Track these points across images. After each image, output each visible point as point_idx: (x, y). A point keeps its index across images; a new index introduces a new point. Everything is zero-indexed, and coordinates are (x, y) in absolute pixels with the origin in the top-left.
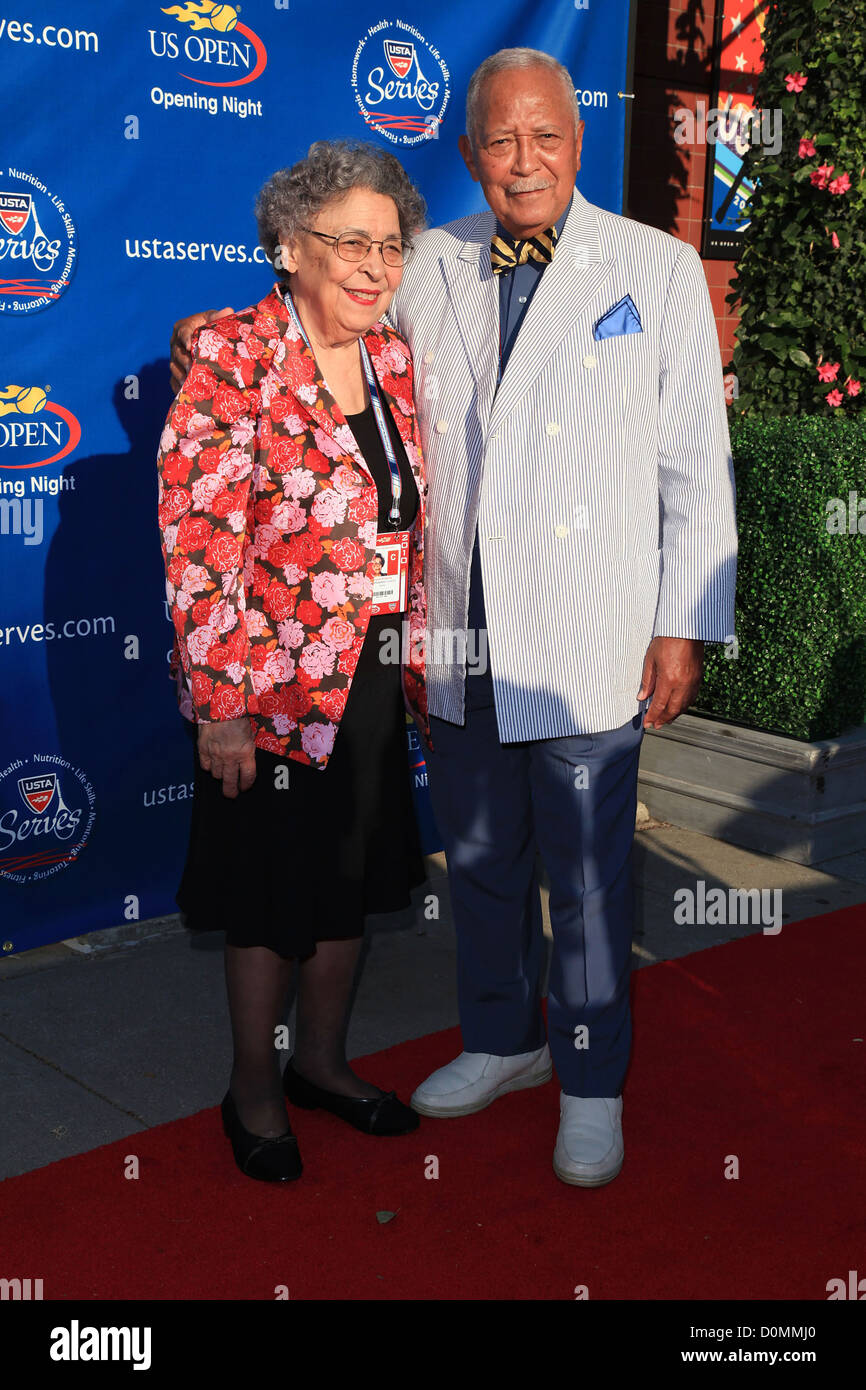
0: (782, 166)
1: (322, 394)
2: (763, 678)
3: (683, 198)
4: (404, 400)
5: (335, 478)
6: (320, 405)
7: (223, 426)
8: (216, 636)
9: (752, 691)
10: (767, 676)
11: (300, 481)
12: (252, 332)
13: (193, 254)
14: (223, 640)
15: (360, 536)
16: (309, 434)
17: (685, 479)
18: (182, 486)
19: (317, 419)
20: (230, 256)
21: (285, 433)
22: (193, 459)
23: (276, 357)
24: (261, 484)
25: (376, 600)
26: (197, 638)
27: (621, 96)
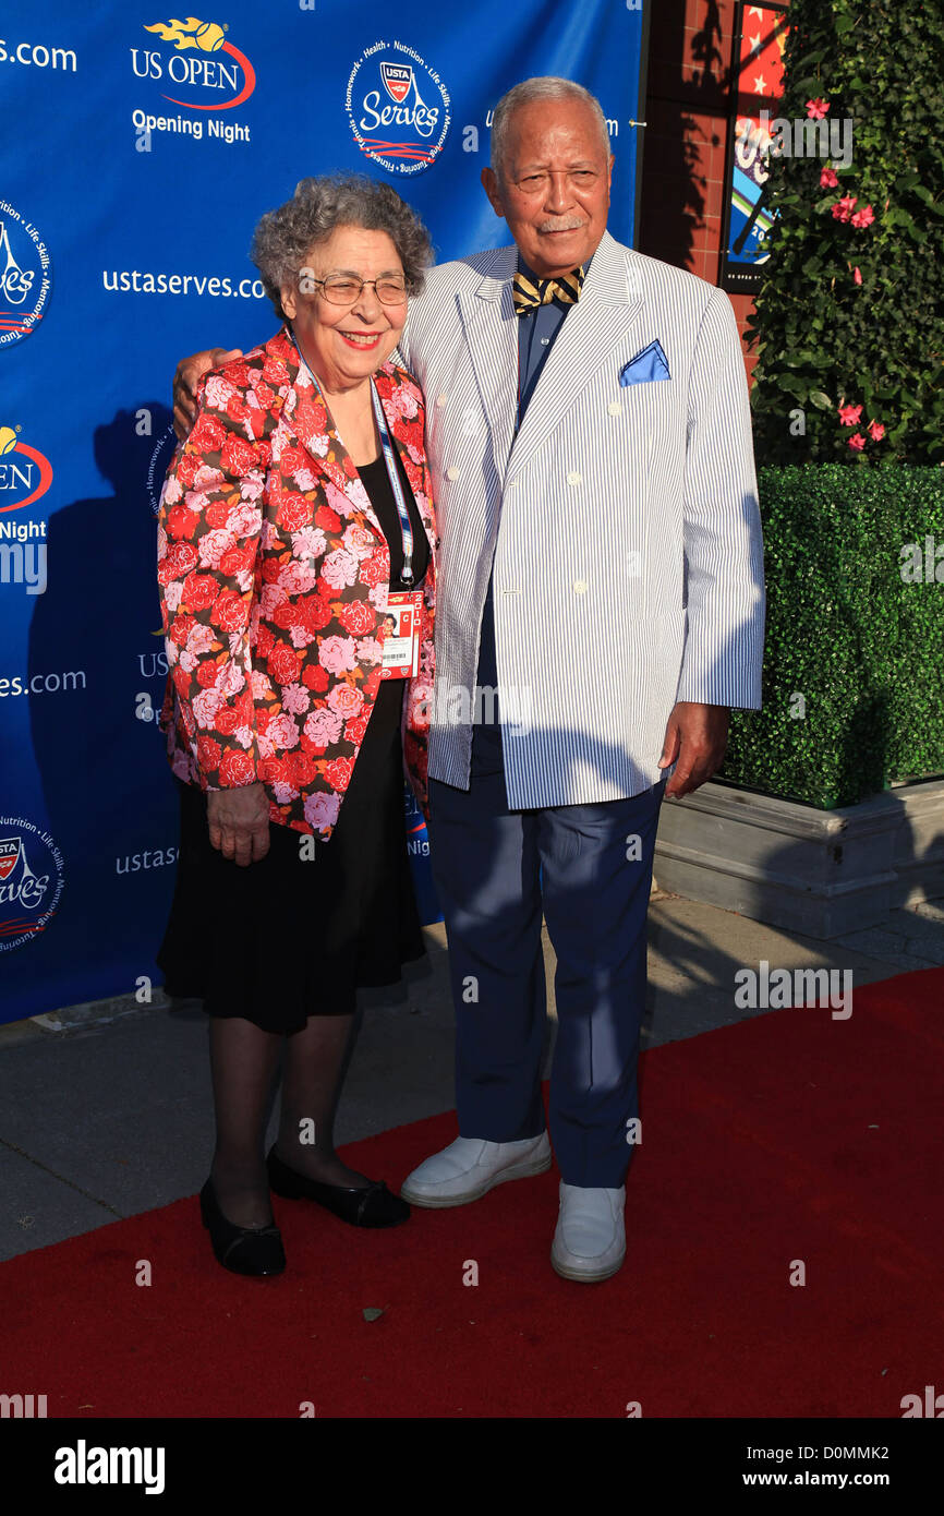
0: (802, 197)
1: (334, 445)
2: (779, 742)
3: (698, 227)
4: (415, 448)
5: (347, 538)
6: (332, 458)
7: (233, 479)
8: (223, 699)
9: (767, 755)
10: (783, 740)
11: (310, 540)
12: (262, 380)
13: (175, 287)
14: (231, 703)
15: (371, 599)
16: (319, 490)
17: (711, 536)
18: (187, 541)
19: (328, 472)
20: (215, 290)
21: (294, 488)
22: (201, 512)
23: (287, 407)
24: (269, 542)
25: (386, 664)
26: (202, 701)
27: (633, 124)
